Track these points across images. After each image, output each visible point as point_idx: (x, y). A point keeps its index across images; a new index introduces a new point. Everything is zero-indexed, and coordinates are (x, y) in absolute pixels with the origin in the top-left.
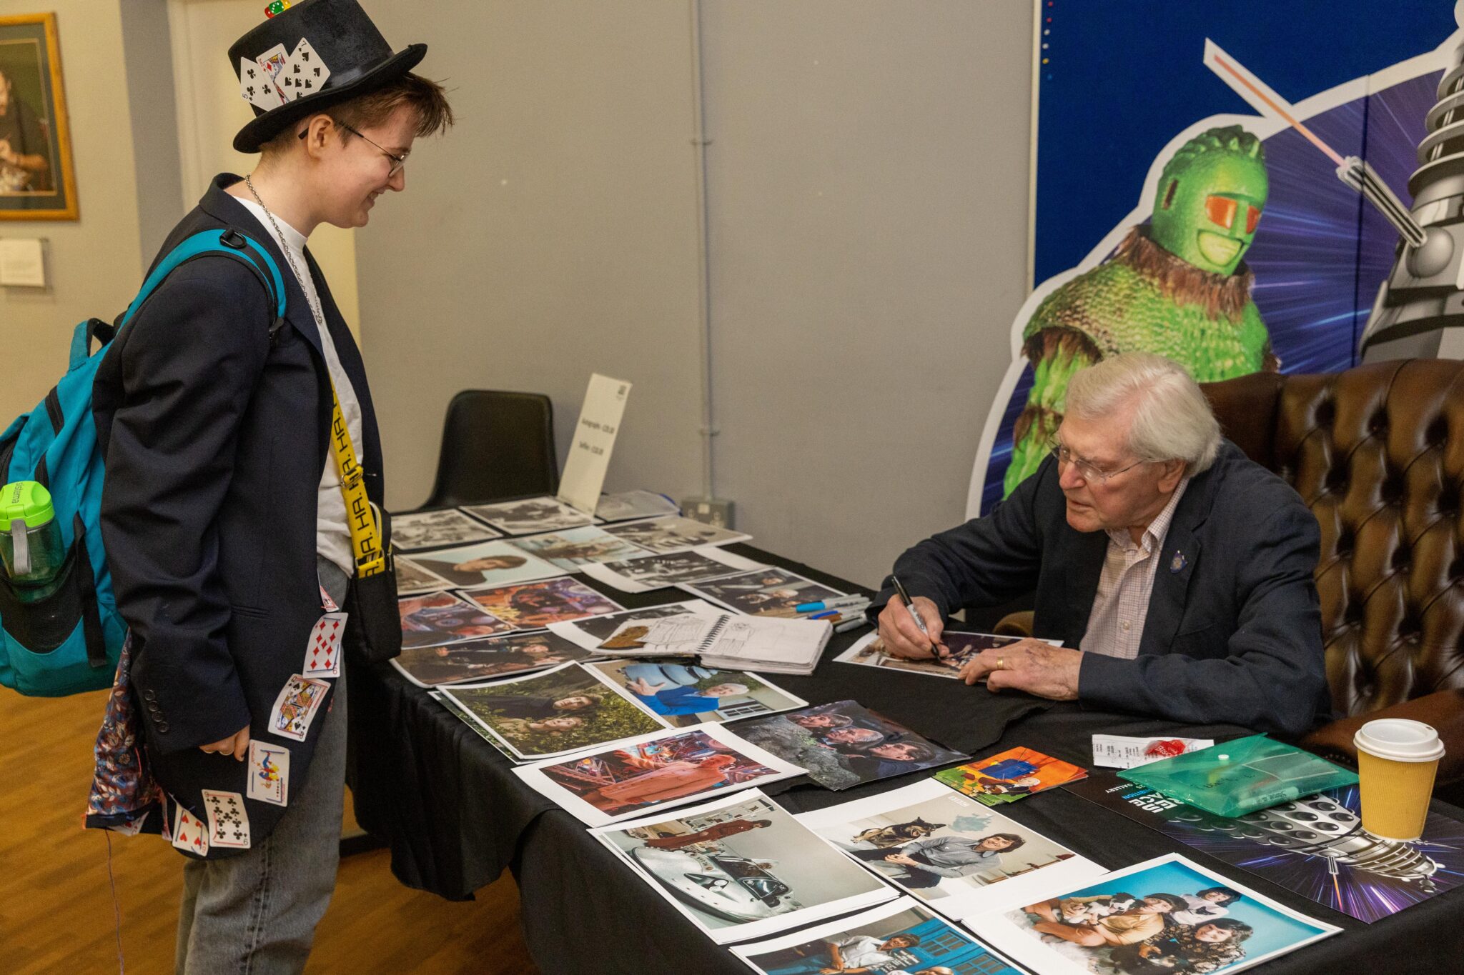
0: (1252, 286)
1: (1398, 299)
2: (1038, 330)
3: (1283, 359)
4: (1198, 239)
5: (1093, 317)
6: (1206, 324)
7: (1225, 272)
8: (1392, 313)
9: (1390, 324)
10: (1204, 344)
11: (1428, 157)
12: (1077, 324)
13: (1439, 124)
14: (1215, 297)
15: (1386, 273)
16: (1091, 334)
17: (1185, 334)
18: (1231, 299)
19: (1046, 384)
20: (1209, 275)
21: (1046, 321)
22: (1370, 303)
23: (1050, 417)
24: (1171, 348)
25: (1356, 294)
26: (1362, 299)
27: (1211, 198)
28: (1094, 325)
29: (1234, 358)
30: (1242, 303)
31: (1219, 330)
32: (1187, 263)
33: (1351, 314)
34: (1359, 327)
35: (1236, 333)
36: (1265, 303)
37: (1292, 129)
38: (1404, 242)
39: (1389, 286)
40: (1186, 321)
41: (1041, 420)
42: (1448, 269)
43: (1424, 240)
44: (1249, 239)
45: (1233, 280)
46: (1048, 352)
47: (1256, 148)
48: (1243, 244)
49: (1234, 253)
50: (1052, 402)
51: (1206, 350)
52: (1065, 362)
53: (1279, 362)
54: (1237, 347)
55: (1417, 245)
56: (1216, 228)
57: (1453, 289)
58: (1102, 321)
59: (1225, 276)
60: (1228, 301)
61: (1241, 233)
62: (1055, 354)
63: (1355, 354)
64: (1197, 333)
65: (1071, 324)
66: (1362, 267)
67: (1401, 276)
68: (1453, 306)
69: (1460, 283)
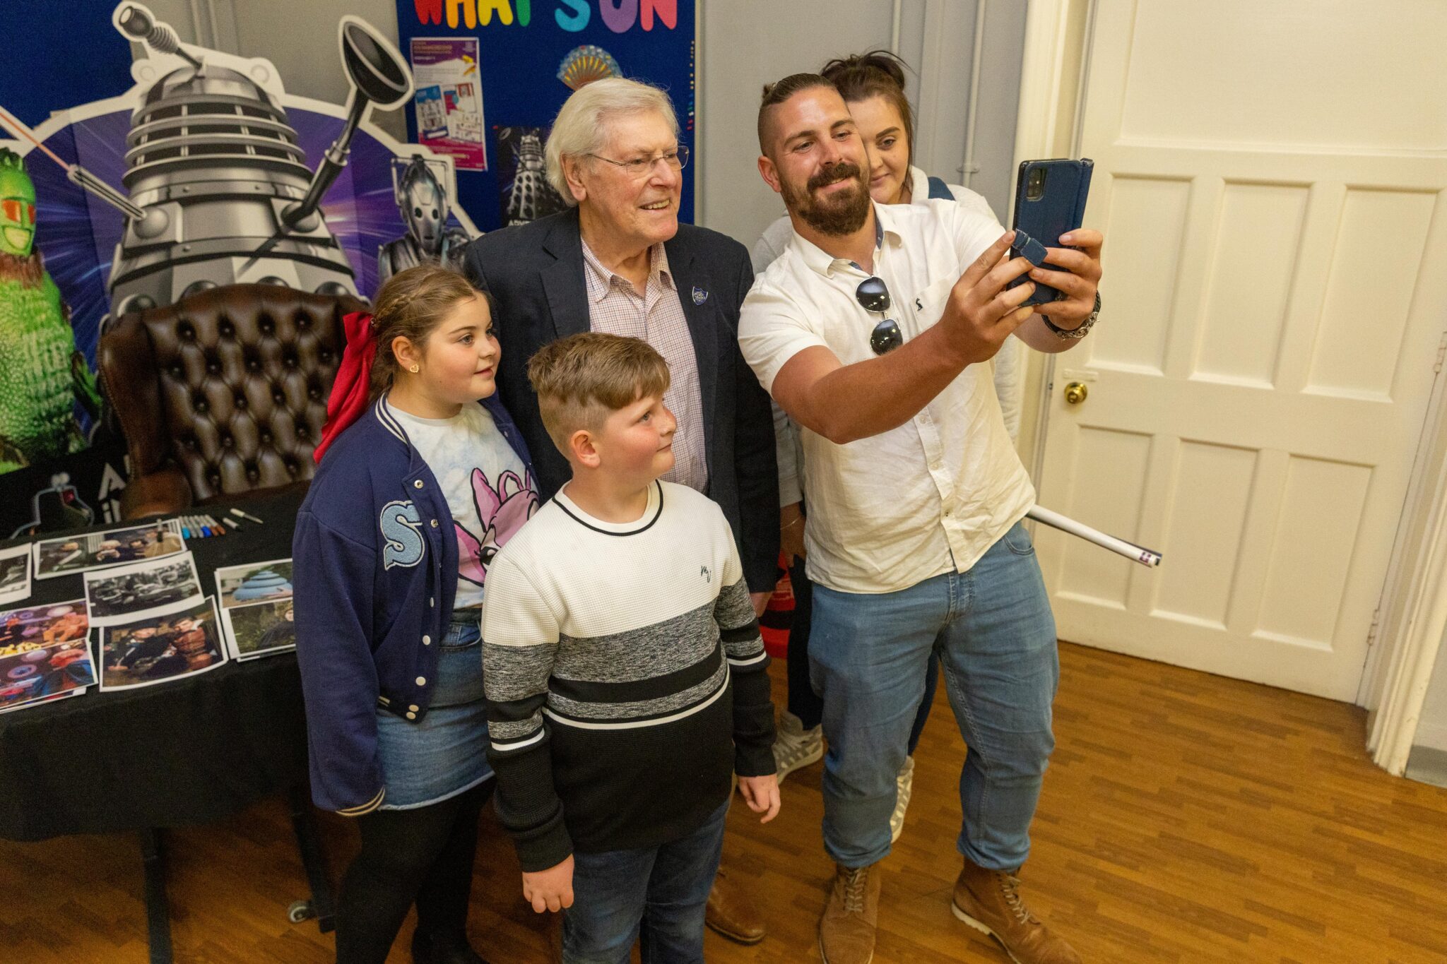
0: (43, 260)
1: (132, 253)
3: (71, 305)
4: (4, 234)
6: (24, 292)
8: (130, 263)
9: (131, 269)
10: (27, 307)
11: (135, 163)
13: (138, 142)
14: (24, 272)
15: (119, 238)
17: (14, 302)
18: (33, 272)
20: (17, 257)
22: (111, 259)
24: (8, 315)
25: (96, 254)
26: (105, 257)
27: (4, 202)
29: (45, 312)
30: (40, 273)
31: (33, 295)
33: (96, 270)
34: (103, 276)
35: (42, 295)
36: (54, 270)
37: (37, 148)
38: (128, 219)
39: (123, 245)
40: (12, 294)
42: (168, 231)
43: (145, 215)
44: (33, 228)
45: (31, 258)
47: (21, 164)
48: (30, 231)
49: (27, 239)
51: (29, 311)
53: (70, 308)
54: (45, 304)
55: (139, 219)
56: (12, 223)
57: (175, 243)
59: (26, 256)
60: (32, 274)
61: (27, 225)
63: (105, 293)
64: (21, 301)
67: (131, 237)
68: (176, 253)
69: (179, 239)
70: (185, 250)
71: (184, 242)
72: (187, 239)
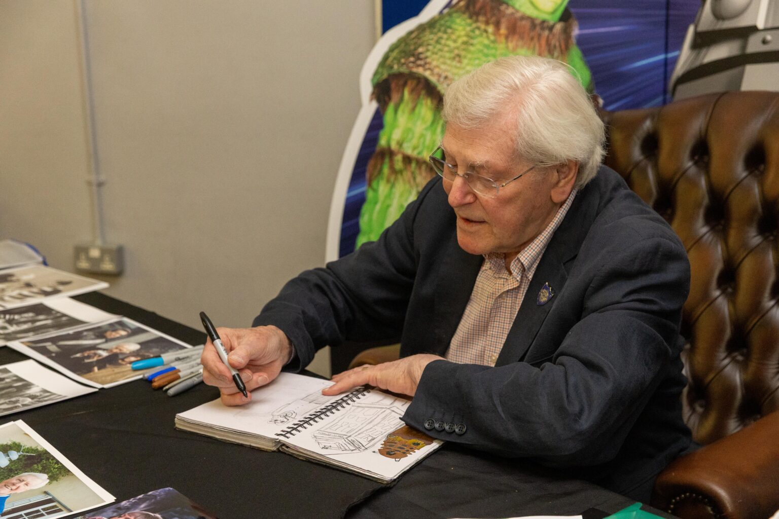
0: (576, 31)
1: (704, 40)
2: (385, 76)
3: (604, 99)
5: (434, 63)
7: (552, 19)
8: (698, 54)
9: (697, 63)
12: (420, 70)
14: (543, 42)
15: (693, 18)
16: (433, 79)
18: (557, 44)
19: (394, 126)
20: (537, 22)
21: (391, 67)
22: (679, 46)
23: (399, 158)
25: (667, 38)
26: (672, 42)
28: (436, 71)
30: (567, 47)
32: (517, 11)
33: (661, 57)
34: (669, 68)
36: (588, 47)
39: (696, 27)
41: (391, 160)
42: (749, 11)
45: (559, 27)
46: (395, 97)
49: (558, 1)
50: (400, 144)
52: (410, 106)
53: (601, 102)
57: (753, 29)
58: (443, 67)
59: (551, 23)
60: (555, 46)
62: (401, 99)
63: (666, 92)
65: (415, 70)
66: (672, 12)
67: (706, 19)
68: (754, 45)
69: (760, 25)
70: (764, 42)
71: (766, 30)
72: (770, 25)
